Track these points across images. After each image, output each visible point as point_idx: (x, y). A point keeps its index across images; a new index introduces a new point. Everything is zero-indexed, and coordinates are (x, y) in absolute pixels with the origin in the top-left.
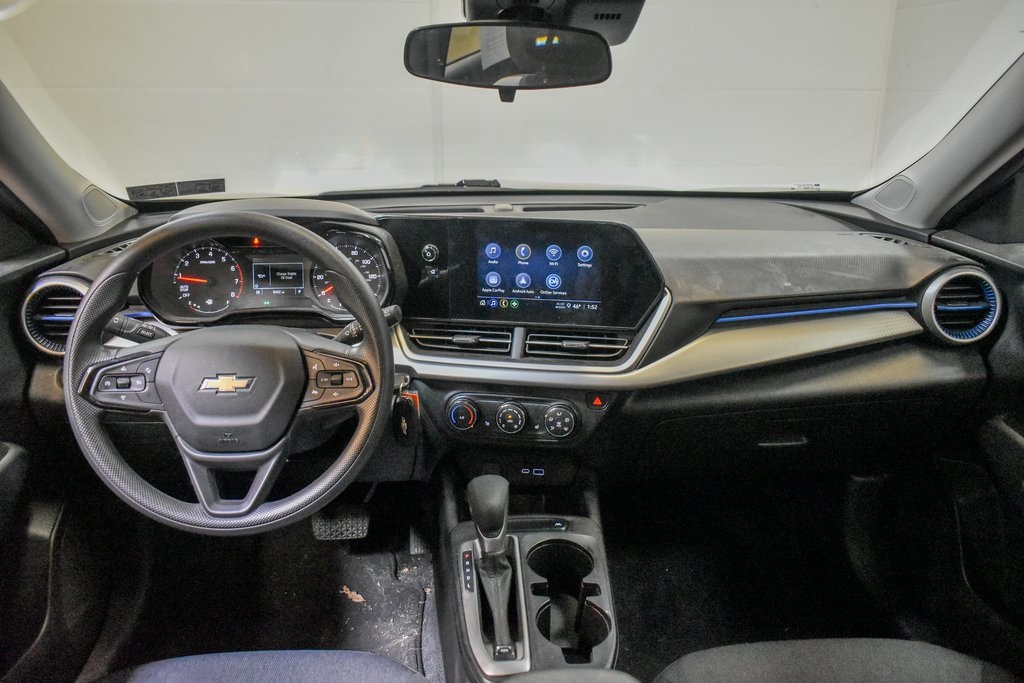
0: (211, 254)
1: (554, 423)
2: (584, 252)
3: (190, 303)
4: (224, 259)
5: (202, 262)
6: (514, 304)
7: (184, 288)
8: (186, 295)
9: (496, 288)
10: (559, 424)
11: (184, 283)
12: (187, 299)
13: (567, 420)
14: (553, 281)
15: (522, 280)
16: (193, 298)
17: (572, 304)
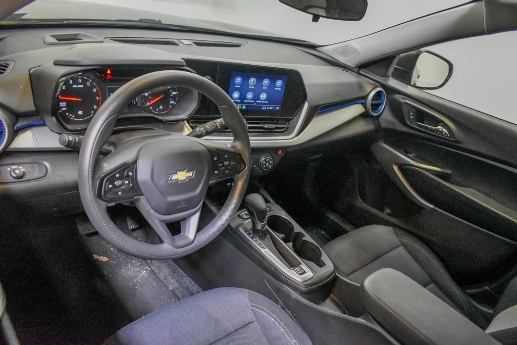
0: (80, 81)
1: (265, 164)
2: (279, 83)
3: (67, 114)
4: (88, 84)
5: (74, 86)
6: (244, 107)
7: (63, 104)
8: (64, 109)
9: (237, 99)
10: (267, 164)
11: (63, 101)
12: (65, 112)
13: (271, 162)
14: (263, 96)
15: (250, 95)
16: (69, 111)
17: (269, 107)
